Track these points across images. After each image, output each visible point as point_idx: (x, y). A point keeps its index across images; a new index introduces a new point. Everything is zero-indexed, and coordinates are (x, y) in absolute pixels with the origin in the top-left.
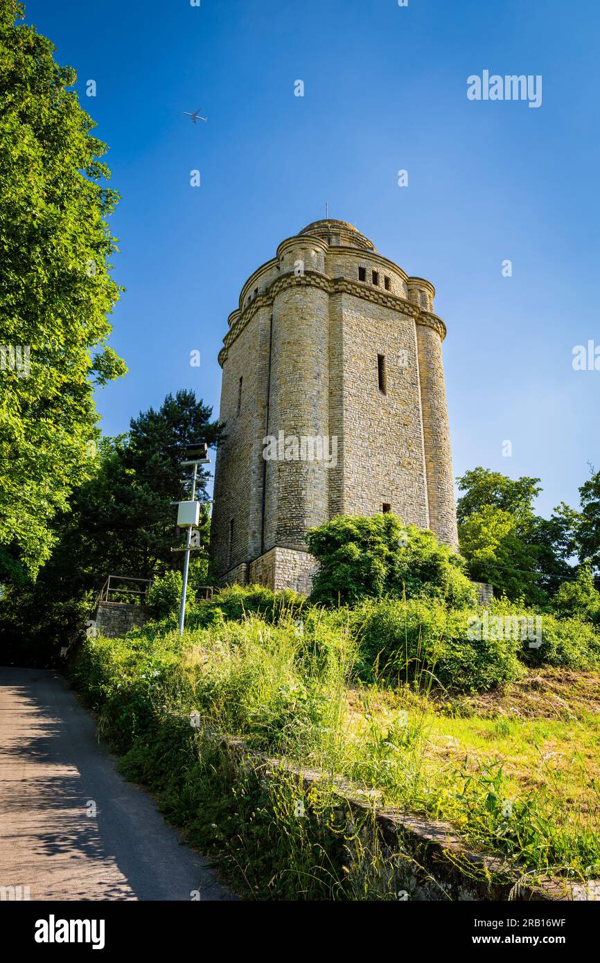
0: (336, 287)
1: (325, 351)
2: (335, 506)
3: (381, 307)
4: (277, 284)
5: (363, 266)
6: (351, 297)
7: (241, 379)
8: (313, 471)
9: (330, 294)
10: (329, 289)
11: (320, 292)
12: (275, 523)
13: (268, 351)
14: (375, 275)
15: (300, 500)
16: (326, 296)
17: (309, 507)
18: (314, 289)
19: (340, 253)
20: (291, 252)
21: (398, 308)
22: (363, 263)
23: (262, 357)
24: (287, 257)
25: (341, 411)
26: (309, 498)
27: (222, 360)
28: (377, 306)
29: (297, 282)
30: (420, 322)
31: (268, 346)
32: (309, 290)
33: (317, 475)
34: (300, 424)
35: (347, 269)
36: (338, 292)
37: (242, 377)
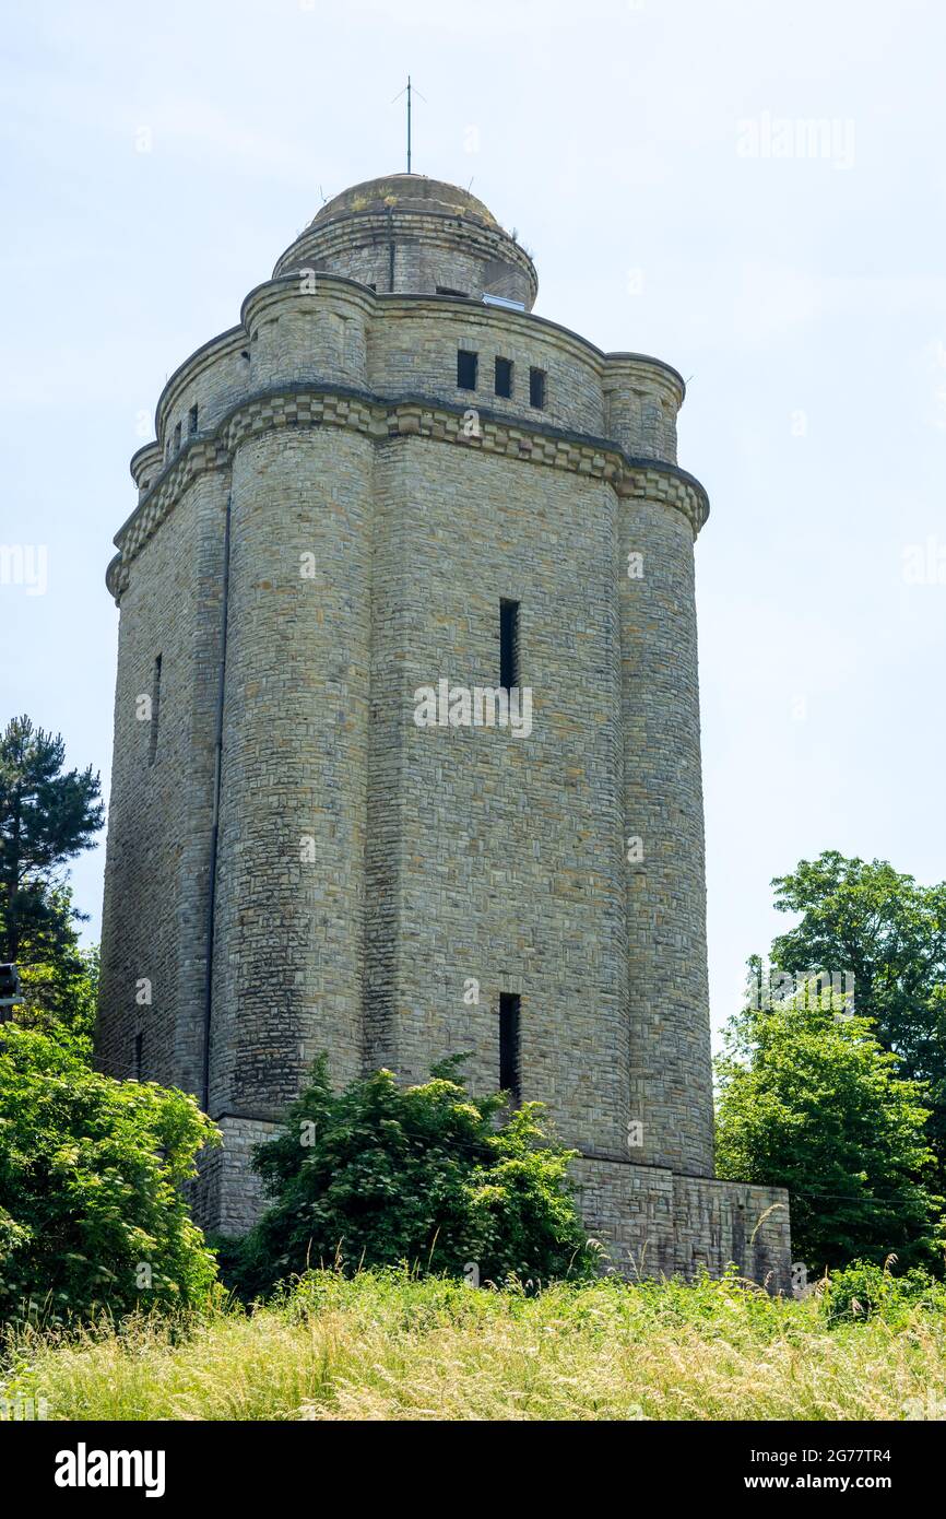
0: (393, 420)
1: (359, 603)
2: (377, 1009)
3: (516, 465)
4: (238, 417)
5: (469, 348)
6: (432, 445)
7: (159, 660)
8: (325, 922)
9: (379, 442)
10: (373, 429)
11: (348, 438)
12: (232, 1053)
13: (221, 596)
14: (504, 368)
15: (291, 995)
16: (364, 446)
17: (312, 1012)
18: (332, 432)
19: (409, 313)
20: (277, 320)
21: (561, 461)
22: (471, 336)
23: (205, 614)
24: (266, 334)
25: (397, 763)
26: (310, 990)
27: (117, 581)
28: (504, 462)
29: (288, 415)
30: (628, 489)
31: (221, 582)
32: (319, 436)
33: (332, 932)
34: (293, 803)
35: (427, 360)
36: (396, 434)
37: (160, 656)
